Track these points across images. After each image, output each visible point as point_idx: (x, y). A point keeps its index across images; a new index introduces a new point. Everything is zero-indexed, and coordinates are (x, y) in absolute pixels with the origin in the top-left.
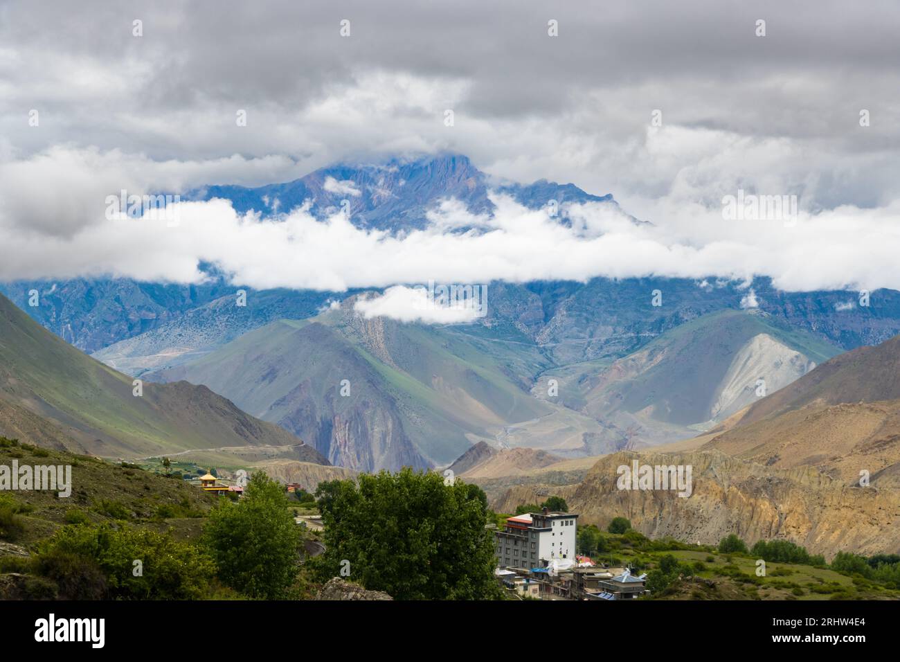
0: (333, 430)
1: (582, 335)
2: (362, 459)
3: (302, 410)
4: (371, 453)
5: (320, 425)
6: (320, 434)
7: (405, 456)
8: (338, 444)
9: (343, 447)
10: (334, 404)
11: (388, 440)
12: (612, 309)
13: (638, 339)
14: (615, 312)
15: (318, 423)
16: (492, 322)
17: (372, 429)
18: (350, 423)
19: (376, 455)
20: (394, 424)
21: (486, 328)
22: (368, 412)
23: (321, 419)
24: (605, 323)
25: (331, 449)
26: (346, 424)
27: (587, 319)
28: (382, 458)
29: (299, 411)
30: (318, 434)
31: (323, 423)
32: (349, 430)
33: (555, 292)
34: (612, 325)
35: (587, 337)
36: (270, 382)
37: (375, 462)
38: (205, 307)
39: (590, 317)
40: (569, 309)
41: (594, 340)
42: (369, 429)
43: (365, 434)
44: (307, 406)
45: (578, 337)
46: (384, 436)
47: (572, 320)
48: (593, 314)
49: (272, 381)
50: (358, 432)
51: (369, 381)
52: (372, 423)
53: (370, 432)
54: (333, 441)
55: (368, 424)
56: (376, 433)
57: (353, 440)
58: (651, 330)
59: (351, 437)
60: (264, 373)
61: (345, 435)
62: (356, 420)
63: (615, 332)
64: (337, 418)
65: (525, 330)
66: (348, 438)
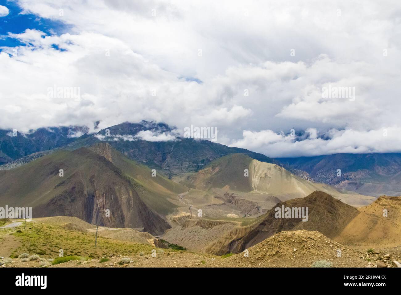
0: (95, 199)
1: (178, 165)
2: (116, 215)
3: (75, 187)
4: (122, 211)
5: (87, 196)
6: (87, 202)
7: (144, 213)
8: (99, 207)
9: (102, 208)
10: (95, 184)
11: (132, 203)
12: (186, 157)
13: (198, 166)
14: (187, 158)
15: (86, 195)
16: (146, 161)
17: (121, 197)
18: (106, 194)
19: (125, 212)
20: (133, 194)
21: (144, 162)
22: (116, 188)
23: (87, 192)
24: (185, 161)
25: (94, 210)
26: (103, 194)
27: (179, 160)
28: (129, 214)
29: (73, 188)
30: (86, 201)
31: (88, 194)
32: (105, 198)
33: (164, 152)
34: (188, 162)
35: (180, 165)
36: (55, 175)
37: (125, 217)
38: (29, 156)
39: (179, 159)
40: (171, 157)
41: (183, 166)
42: (119, 197)
43: (116, 199)
44: (78, 186)
45: (177, 166)
46: (129, 200)
47: (173, 160)
48: (180, 158)
49: (56, 175)
50: (111, 199)
51: (115, 172)
52: (120, 194)
53: (119, 199)
54: (95, 205)
55: (118, 194)
56: (123, 199)
57: (109, 204)
58: (201, 163)
59: (107, 202)
60: (52, 171)
61: (103, 201)
62: (109, 192)
63: (189, 164)
64: (97, 192)
65: (157, 163)
66: (105, 203)
